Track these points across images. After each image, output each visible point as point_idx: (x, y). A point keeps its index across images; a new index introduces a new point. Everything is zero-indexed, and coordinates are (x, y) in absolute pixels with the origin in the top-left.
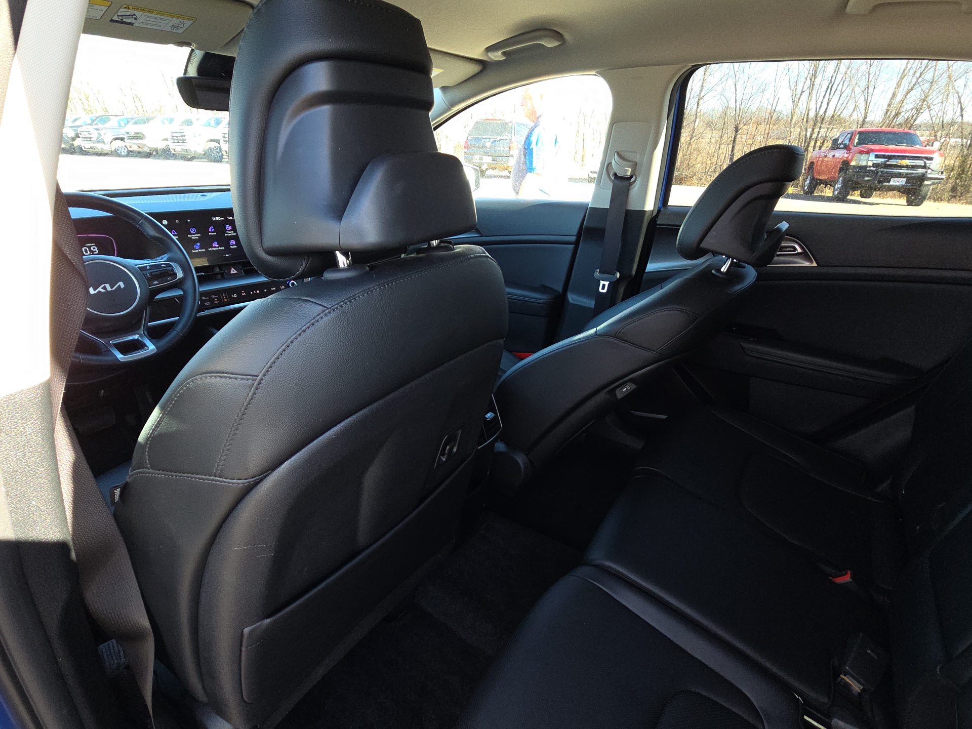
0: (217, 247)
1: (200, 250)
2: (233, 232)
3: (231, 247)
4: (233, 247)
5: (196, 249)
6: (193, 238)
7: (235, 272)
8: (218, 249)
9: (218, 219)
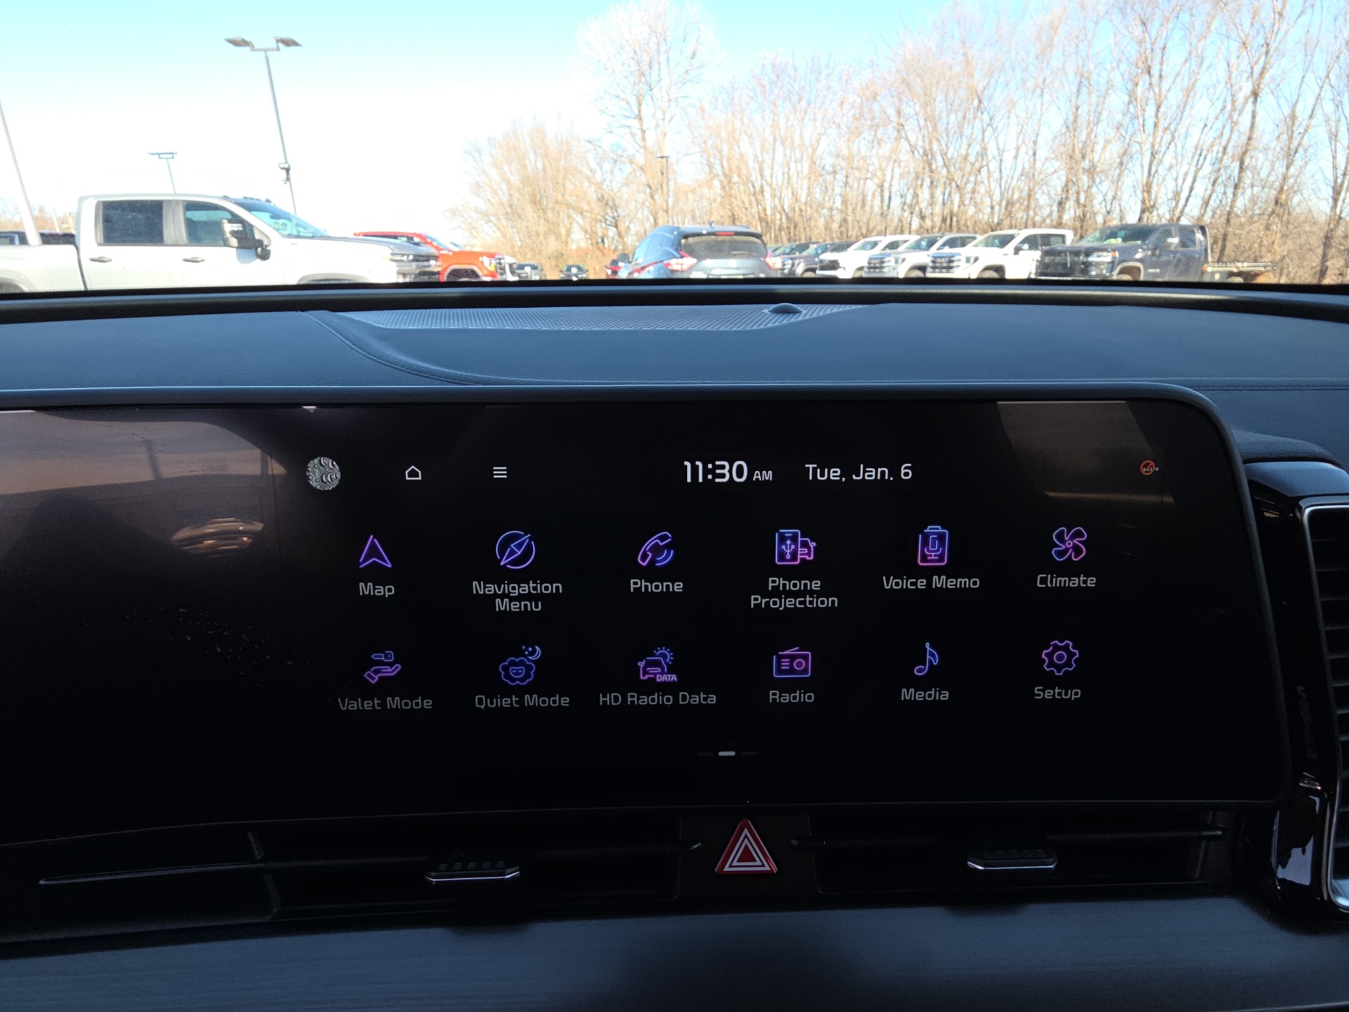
0: (665, 688)
1: (531, 700)
2: (816, 585)
3: (773, 695)
4: (786, 698)
5: (507, 691)
6: (500, 605)
7: (762, 863)
8: (668, 700)
9: (730, 471)
